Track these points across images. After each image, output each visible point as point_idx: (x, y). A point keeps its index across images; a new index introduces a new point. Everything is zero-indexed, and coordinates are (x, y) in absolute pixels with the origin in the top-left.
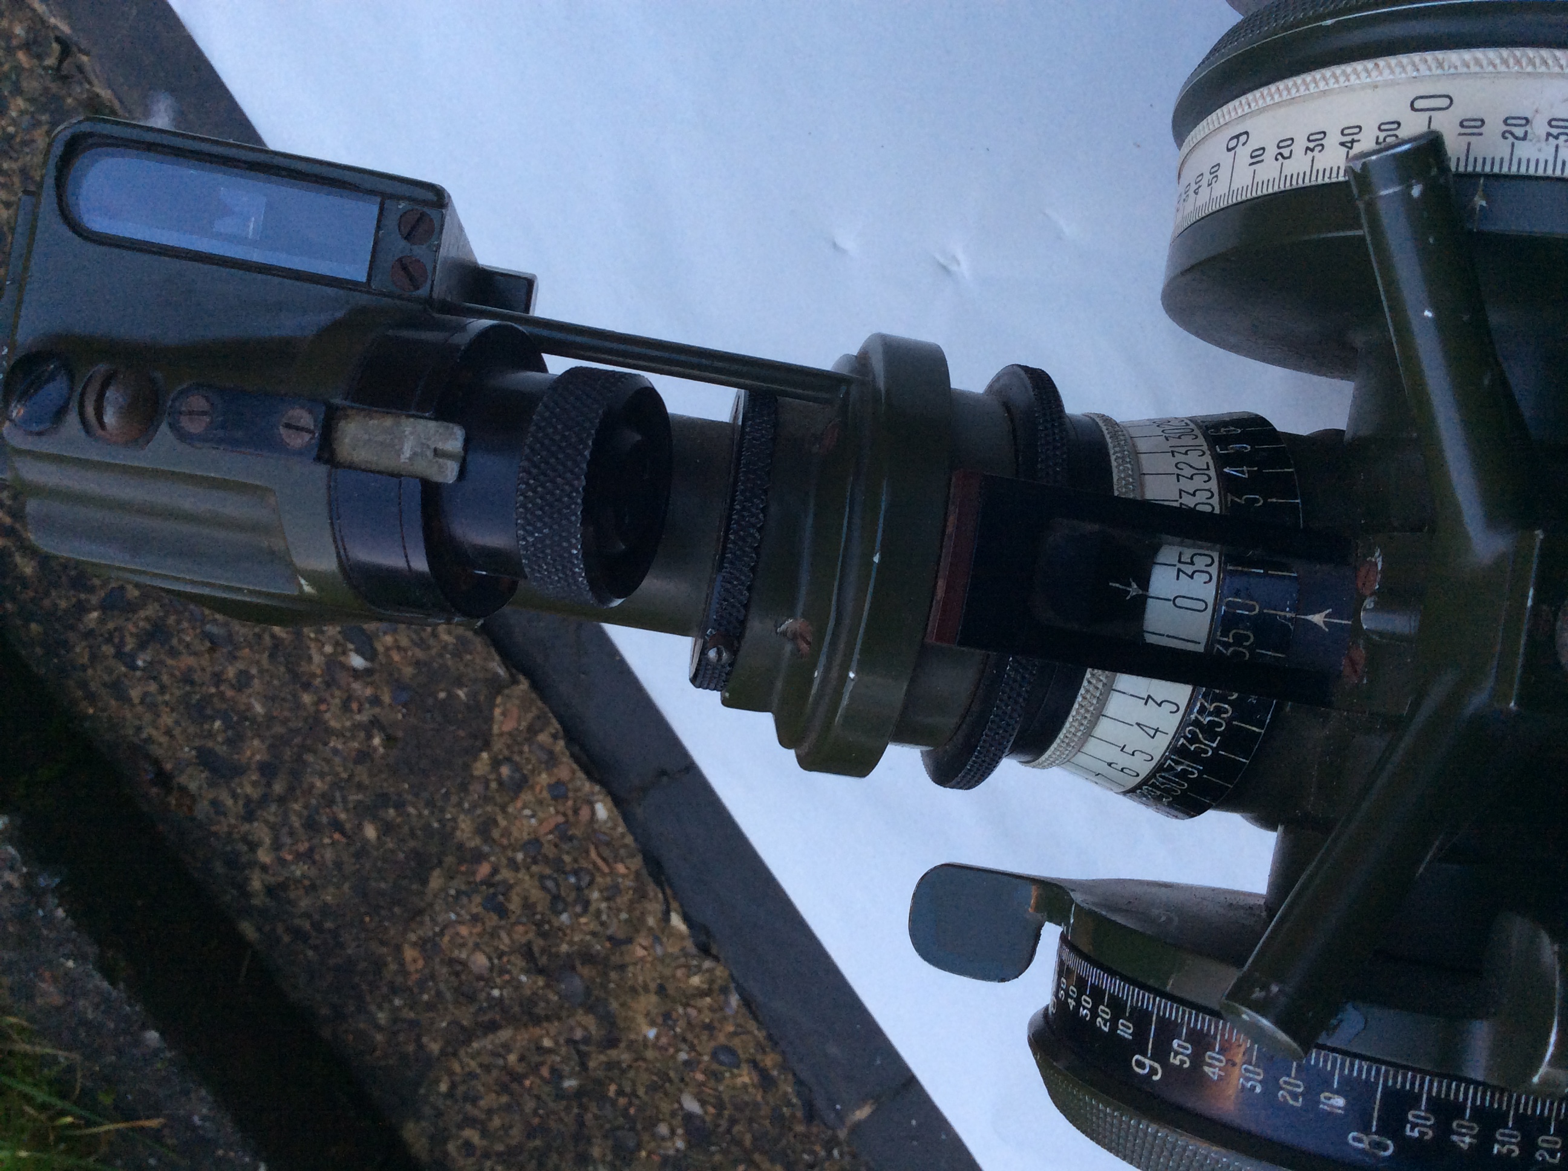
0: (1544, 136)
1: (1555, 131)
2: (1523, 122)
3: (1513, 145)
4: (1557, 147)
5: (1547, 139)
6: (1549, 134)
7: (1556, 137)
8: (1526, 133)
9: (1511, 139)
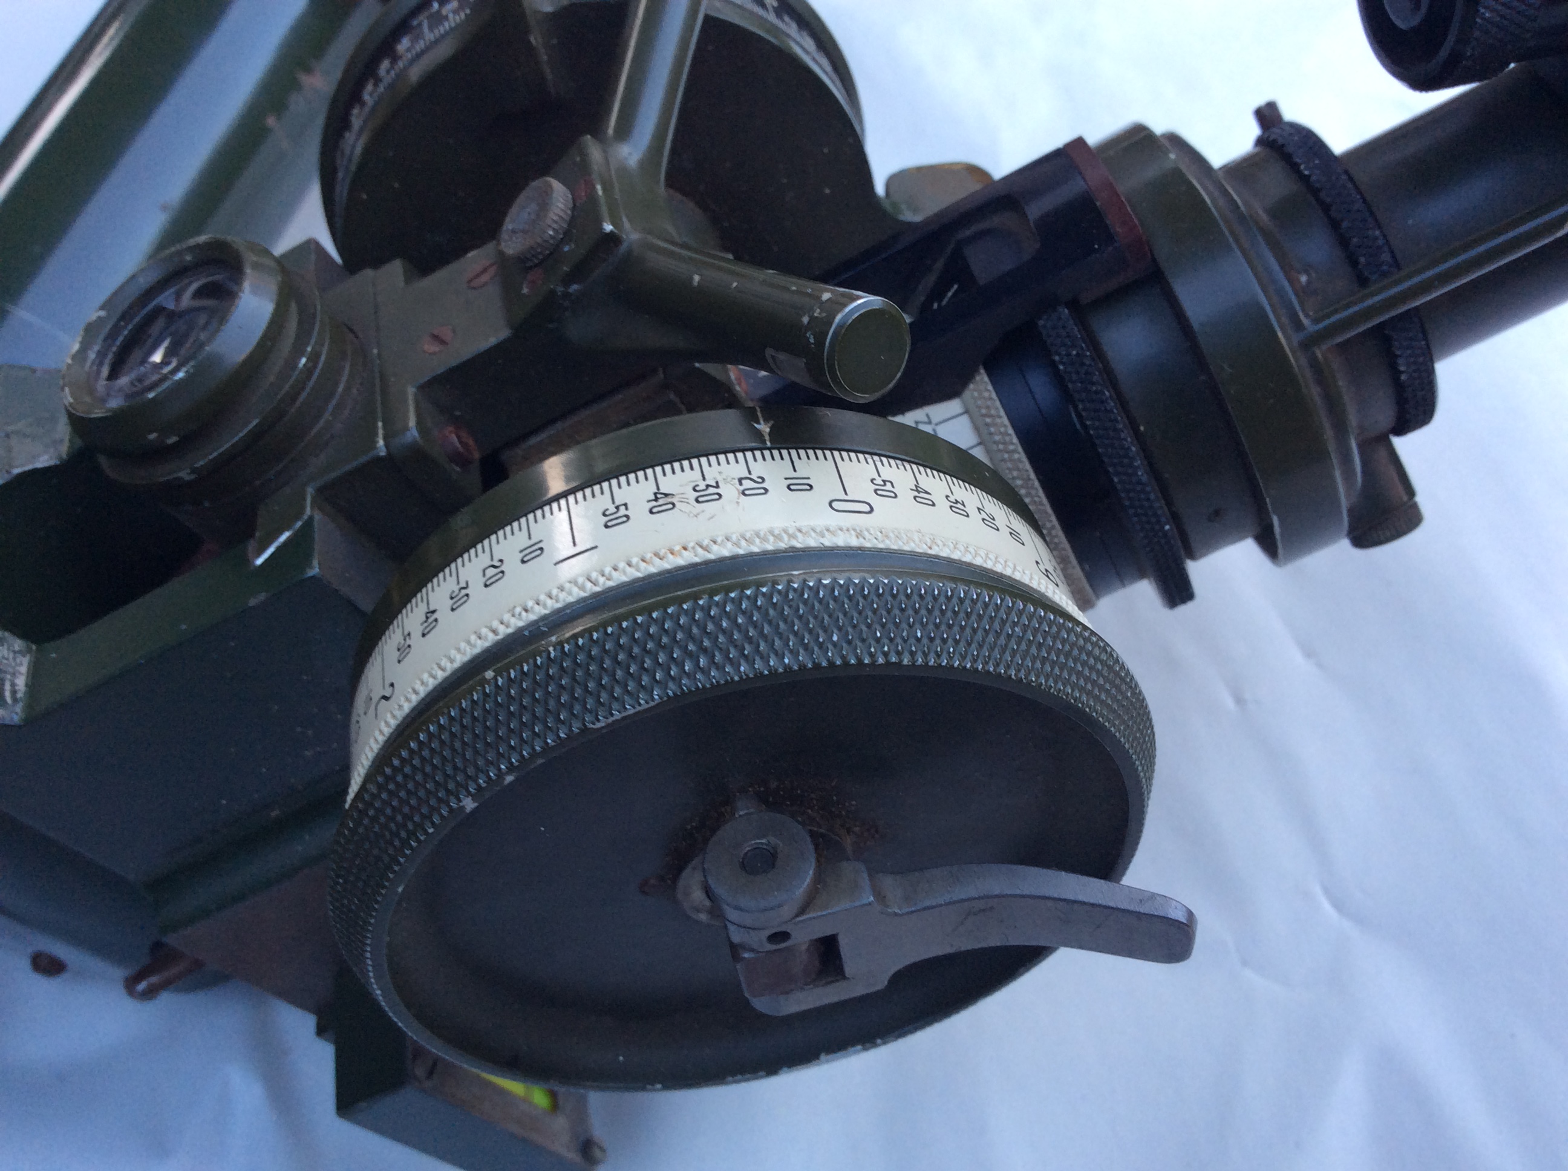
0: (720, 484)
1: (711, 490)
2: (747, 492)
3: (750, 473)
4: (704, 479)
5: (717, 483)
6: (717, 487)
7: (708, 486)
8: (741, 484)
9: (754, 477)
